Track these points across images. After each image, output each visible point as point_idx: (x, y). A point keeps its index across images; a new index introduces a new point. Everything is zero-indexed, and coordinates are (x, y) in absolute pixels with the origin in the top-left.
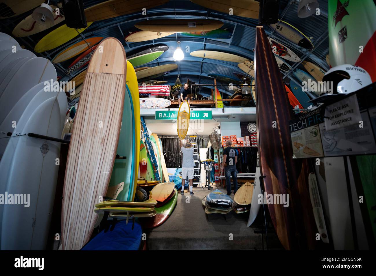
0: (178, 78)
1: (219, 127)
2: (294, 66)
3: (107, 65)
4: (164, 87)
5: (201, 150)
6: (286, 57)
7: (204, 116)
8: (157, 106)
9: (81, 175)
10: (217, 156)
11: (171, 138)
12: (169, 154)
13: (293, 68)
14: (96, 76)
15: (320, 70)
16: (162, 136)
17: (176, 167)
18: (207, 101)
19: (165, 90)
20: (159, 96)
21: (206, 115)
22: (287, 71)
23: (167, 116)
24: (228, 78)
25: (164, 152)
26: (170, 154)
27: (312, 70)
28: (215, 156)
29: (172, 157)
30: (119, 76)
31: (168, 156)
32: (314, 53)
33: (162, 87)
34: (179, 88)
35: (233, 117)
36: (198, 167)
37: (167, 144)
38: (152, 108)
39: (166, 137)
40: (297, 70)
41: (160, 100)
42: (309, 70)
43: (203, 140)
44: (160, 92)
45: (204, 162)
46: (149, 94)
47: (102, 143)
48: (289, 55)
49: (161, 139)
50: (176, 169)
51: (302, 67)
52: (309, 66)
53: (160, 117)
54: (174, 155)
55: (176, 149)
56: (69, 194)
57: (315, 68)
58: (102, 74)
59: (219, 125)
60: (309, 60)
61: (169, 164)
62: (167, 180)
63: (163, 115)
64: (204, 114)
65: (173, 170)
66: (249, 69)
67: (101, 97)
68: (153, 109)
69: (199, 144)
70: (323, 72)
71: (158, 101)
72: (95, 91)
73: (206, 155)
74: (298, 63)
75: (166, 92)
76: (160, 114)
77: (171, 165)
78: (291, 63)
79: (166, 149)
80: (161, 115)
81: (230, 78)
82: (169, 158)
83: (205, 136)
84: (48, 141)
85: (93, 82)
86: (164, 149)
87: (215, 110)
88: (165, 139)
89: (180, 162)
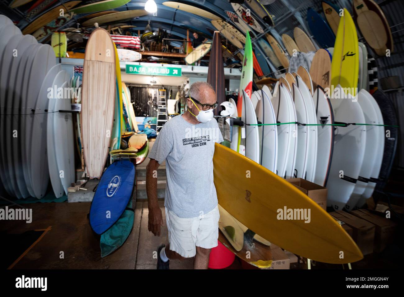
0: (148, 25)
1: (188, 82)
2: (259, 36)
3: (100, 54)
4: (134, 38)
5: (169, 101)
6: (252, 26)
7: (174, 73)
8: (127, 59)
9: (93, 135)
10: (184, 109)
11: (139, 87)
12: (137, 104)
13: (258, 36)
14: (93, 63)
15: (277, 45)
16: (130, 85)
17: (144, 116)
18: (178, 54)
19: (135, 42)
20: (129, 48)
21: (176, 72)
22: (253, 38)
23: (138, 70)
24: (201, 31)
25: (132, 101)
26: (139, 103)
27: (272, 43)
28: (182, 109)
29: (141, 106)
30: (111, 64)
31: (136, 106)
32: (276, 29)
33: (133, 39)
34: (150, 36)
35: (201, 75)
36: (165, 119)
37: (135, 93)
38: (122, 60)
39: (133, 86)
40: (261, 39)
41: (130, 53)
42: (270, 42)
43: (171, 91)
44: (130, 44)
45: (172, 115)
46: (119, 44)
47: (104, 114)
48: (255, 25)
49: (129, 87)
50: (144, 118)
51: (265, 38)
52: (270, 38)
53: (130, 71)
54: (142, 104)
55: (145, 98)
56: (87, 146)
57: (274, 42)
58: (98, 62)
59: (188, 79)
60: (270, 33)
61: (138, 113)
62: (136, 129)
63: (133, 69)
64: (174, 70)
65: (141, 120)
66: (221, 28)
67: (99, 81)
68: (124, 61)
69: (167, 95)
70: (279, 47)
71: (128, 53)
72: (93, 76)
73: (174, 108)
74: (261, 34)
75: (136, 44)
76: (130, 67)
77: (139, 114)
78: (257, 33)
79: (134, 98)
80: (131, 69)
81: (203, 32)
82: (137, 107)
83: (174, 86)
84: (67, 113)
85: (91, 68)
86: (132, 99)
87: (185, 67)
88: (134, 87)
89: (149, 110)
